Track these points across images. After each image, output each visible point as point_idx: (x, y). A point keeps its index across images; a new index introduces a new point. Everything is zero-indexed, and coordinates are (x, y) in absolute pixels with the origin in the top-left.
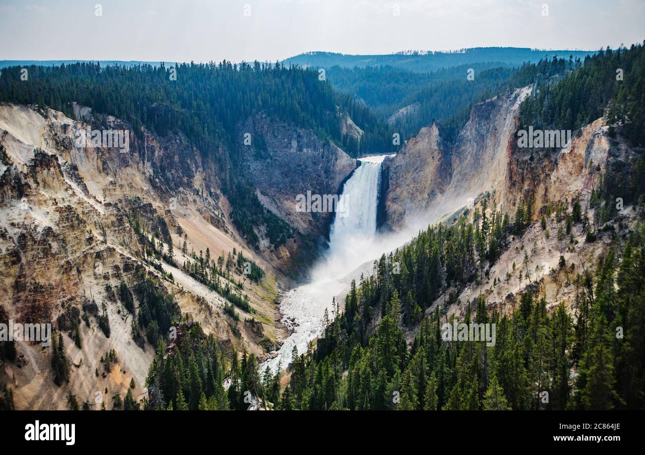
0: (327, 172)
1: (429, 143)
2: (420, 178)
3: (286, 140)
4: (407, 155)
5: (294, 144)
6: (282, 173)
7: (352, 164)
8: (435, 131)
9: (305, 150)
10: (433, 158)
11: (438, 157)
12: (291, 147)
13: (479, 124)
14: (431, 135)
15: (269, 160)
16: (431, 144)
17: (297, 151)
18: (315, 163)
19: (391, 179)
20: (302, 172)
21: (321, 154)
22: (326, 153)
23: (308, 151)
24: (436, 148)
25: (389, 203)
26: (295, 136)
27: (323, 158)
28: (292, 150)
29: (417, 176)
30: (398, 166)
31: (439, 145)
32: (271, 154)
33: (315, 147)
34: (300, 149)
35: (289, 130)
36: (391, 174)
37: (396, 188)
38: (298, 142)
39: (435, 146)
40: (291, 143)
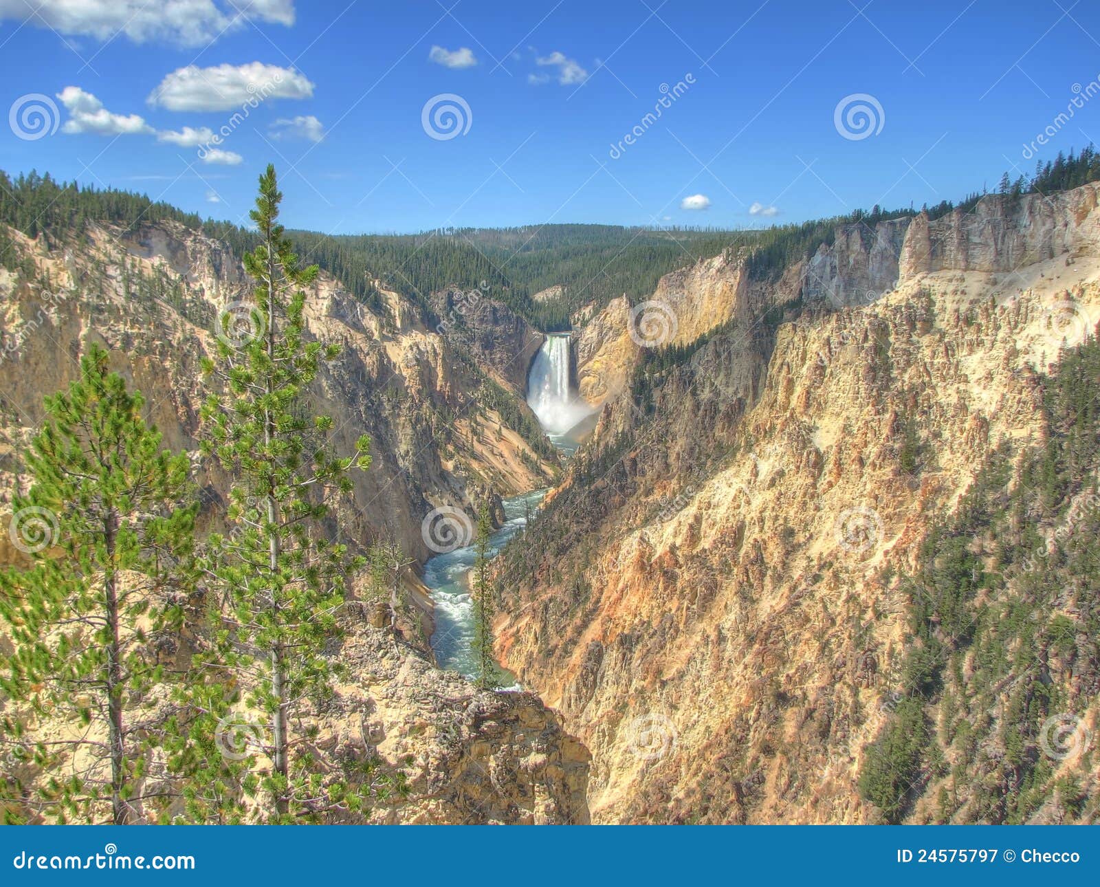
1: (621, 314)
2: (613, 347)
7: (540, 339)
8: (626, 302)
10: (626, 328)
14: (621, 306)
29: (610, 346)
30: (588, 338)
37: (587, 361)
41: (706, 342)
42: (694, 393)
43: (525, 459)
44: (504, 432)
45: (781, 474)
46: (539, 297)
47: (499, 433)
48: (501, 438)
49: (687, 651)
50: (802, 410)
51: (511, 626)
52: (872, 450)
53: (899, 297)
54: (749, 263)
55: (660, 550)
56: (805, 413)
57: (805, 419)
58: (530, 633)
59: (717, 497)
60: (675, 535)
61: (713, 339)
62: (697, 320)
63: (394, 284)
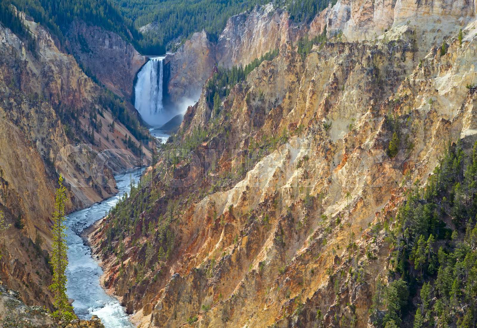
0: (129, 64)
1: (200, 43)
2: (195, 67)
3: (101, 40)
4: (185, 52)
5: (107, 42)
6: (101, 63)
7: (143, 60)
8: (204, 35)
9: (114, 47)
10: (203, 53)
11: (207, 53)
12: (105, 45)
13: (235, 29)
14: (201, 37)
15: (90, 53)
16: (202, 44)
17: (109, 48)
18: (121, 57)
19: (172, 70)
20: (114, 63)
21: (125, 51)
22: (128, 50)
23: (116, 48)
24: (206, 47)
25: (171, 88)
26: (107, 36)
27: (126, 53)
28: (105, 47)
29: (192, 66)
30: (177, 61)
31: (207, 44)
32: (92, 49)
33: (121, 46)
34: (111, 46)
35: (102, 33)
36: (172, 66)
37: (176, 76)
38: (109, 41)
39: (204, 45)
40: (104, 42)
41: (258, 65)
42: (248, 102)
43: (131, 146)
44: (116, 125)
46: (143, 30)
47: (112, 126)
48: (113, 130)
50: (322, 114)
51: (117, 264)
52: (369, 143)
53: (394, 35)
54: (291, 9)
56: (325, 115)
57: (324, 120)
58: (131, 269)
60: (234, 200)
61: (263, 63)
62: (253, 50)
63: (34, 16)
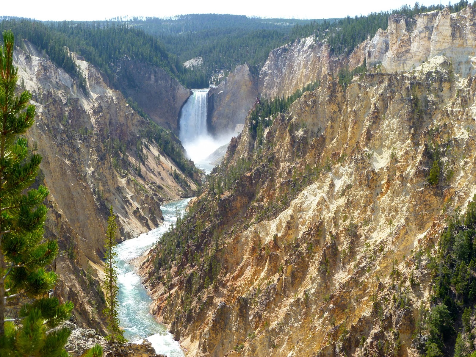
0: (174, 97)
1: (243, 75)
2: (238, 99)
3: (147, 75)
4: (228, 84)
5: (153, 77)
6: (147, 97)
7: (187, 93)
8: (247, 68)
9: (160, 82)
10: (246, 85)
11: (250, 85)
12: (151, 80)
13: (277, 62)
14: (244, 70)
15: (137, 88)
16: (244, 77)
17: (155, 83)
18: (166, 91)
19: (216, 102)
20: (159, 97)
21: (170, 85)
22: (173, 84)
24: (248, 79)
25: (214, 119)
26: (153, 72)
27: (171, 87)
28: (151, 82)
29: (235, 98)
30: (221, 93)
31: (249, 76)
32: (138, 84)
33: (166, 80)
34: (156, 81)
35: (148, 69)
36: (215, 99)
37: (220, 108)
38: (155, 76)
39: (247, 77)
40: (150, 77)
41: (299, 96)
42: (291, 132)
43: (176, 178)
44: (162, 158)
45: (349, 187)
46: (187, 64)
47: (158, 159)
48: (159, 163)
49: (285, 309)
50: (364, 143)
51: (165, 293)
52: (411, 171)
53: (431, 66)
54: (331, 42)
55: (268, 240)
56: (367, 144)
57: (366, 149)
58: (178, 298)
59: (307, 203)
60: (278, 229)
61: (305, 94)
62: (295, 81)
63: (85, 55)
